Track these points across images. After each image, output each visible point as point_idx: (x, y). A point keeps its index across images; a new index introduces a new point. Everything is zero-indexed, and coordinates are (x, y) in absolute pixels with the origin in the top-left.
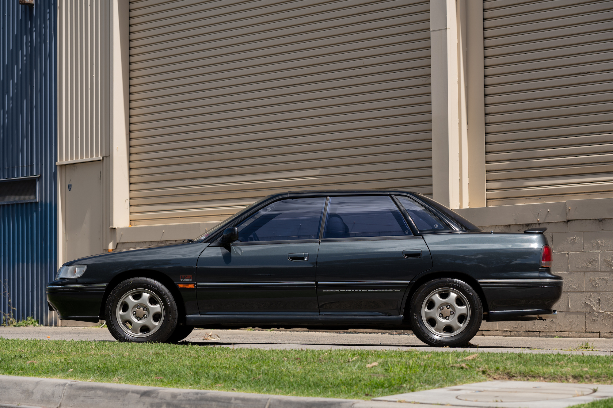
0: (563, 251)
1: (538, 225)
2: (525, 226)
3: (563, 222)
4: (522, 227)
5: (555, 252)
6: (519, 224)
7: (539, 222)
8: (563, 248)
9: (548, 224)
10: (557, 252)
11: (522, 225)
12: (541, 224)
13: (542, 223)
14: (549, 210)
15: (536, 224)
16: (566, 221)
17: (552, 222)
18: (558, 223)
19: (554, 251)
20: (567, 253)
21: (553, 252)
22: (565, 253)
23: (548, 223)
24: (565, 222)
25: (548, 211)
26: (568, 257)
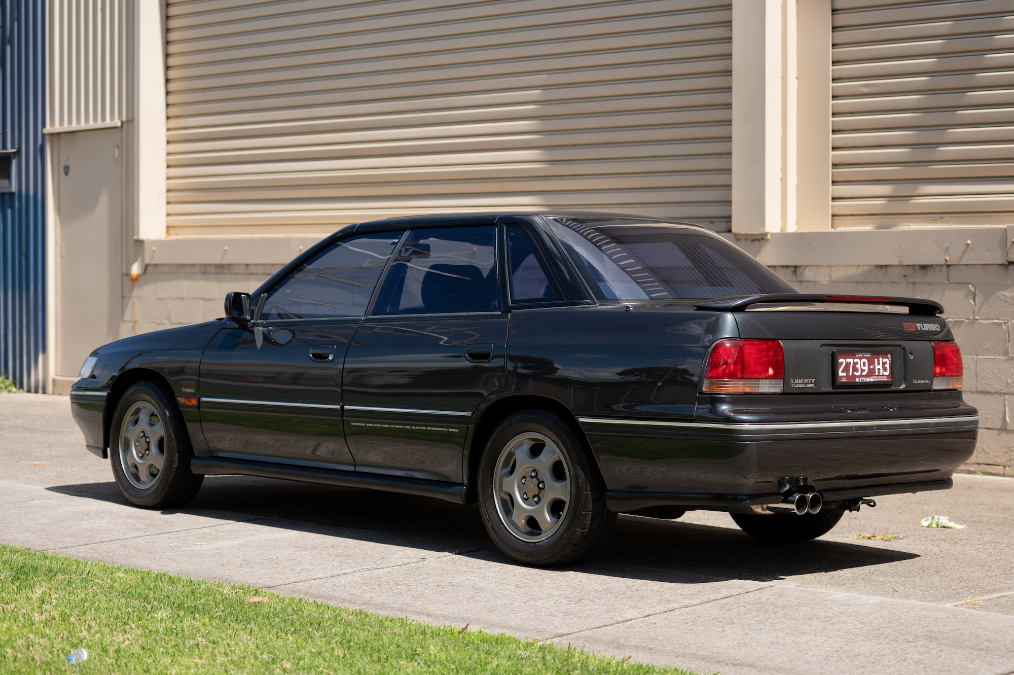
0: (998, 319)
1: (945, 268)
2: (918, 268)
3: (999, 264)
4: (911, 271)
5: (980, 319)
6: (907, 266)
7: (948, 263)
8: (996, 313)
9: (966, 267)
10: (985, 319)
11: (912, 267)
12: (951, 268)
13: (955, 265)
14: (969, 242)
15: (941, 265)
16: (1005, 262)
17: (976, 265)
18: (989, 266)
19: (977, 317)
20: (1005, 323)
21: (977, 319)
22: (1000, 321)
23: (967, 265)
24: (1002, 265)
25: (968, 244)
26: (1008, 329)
